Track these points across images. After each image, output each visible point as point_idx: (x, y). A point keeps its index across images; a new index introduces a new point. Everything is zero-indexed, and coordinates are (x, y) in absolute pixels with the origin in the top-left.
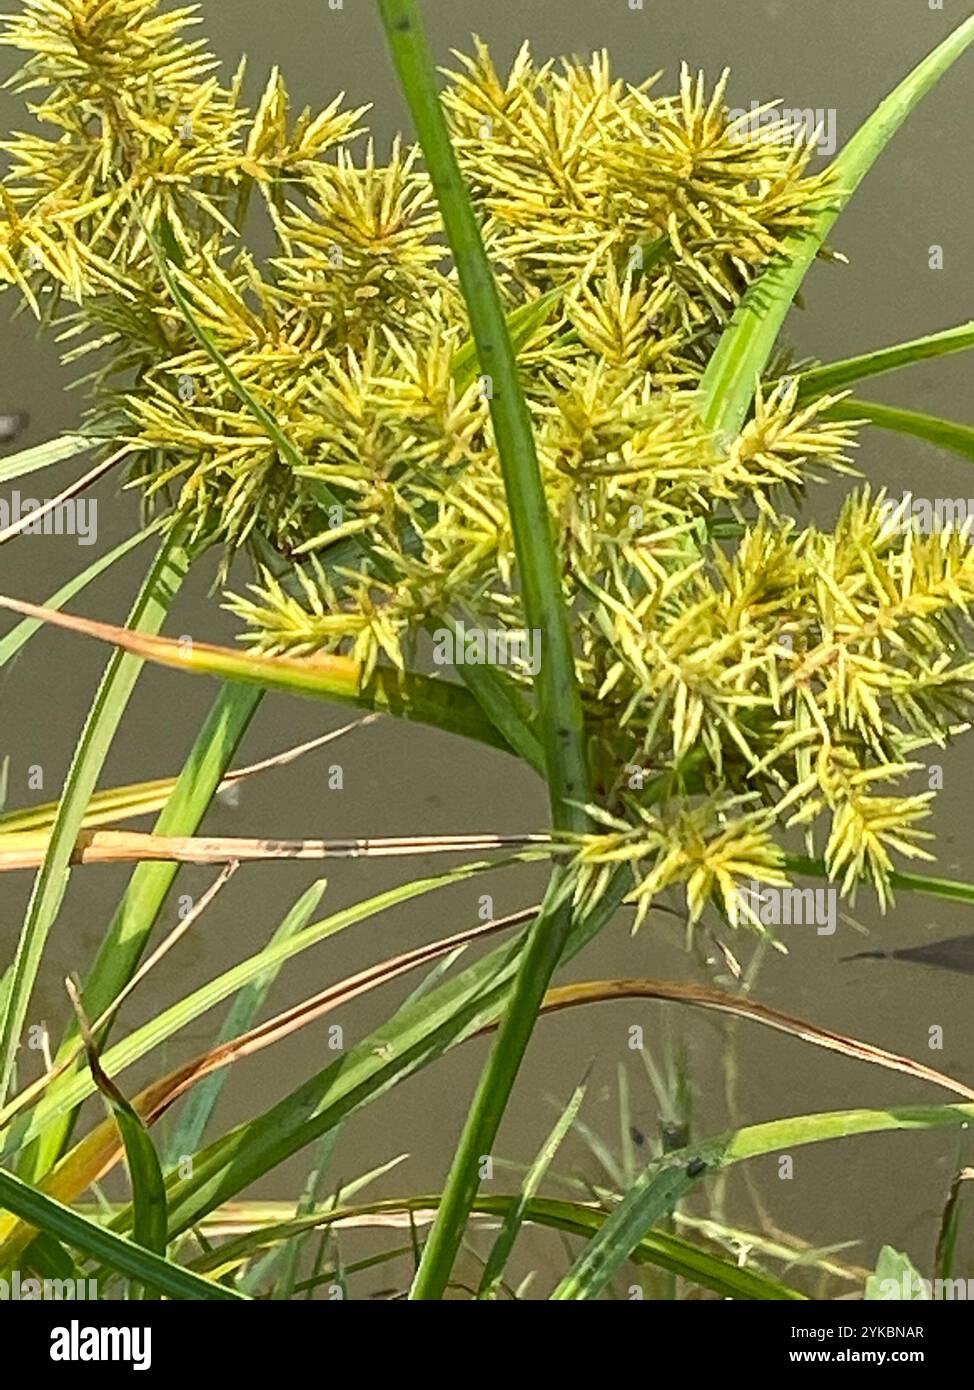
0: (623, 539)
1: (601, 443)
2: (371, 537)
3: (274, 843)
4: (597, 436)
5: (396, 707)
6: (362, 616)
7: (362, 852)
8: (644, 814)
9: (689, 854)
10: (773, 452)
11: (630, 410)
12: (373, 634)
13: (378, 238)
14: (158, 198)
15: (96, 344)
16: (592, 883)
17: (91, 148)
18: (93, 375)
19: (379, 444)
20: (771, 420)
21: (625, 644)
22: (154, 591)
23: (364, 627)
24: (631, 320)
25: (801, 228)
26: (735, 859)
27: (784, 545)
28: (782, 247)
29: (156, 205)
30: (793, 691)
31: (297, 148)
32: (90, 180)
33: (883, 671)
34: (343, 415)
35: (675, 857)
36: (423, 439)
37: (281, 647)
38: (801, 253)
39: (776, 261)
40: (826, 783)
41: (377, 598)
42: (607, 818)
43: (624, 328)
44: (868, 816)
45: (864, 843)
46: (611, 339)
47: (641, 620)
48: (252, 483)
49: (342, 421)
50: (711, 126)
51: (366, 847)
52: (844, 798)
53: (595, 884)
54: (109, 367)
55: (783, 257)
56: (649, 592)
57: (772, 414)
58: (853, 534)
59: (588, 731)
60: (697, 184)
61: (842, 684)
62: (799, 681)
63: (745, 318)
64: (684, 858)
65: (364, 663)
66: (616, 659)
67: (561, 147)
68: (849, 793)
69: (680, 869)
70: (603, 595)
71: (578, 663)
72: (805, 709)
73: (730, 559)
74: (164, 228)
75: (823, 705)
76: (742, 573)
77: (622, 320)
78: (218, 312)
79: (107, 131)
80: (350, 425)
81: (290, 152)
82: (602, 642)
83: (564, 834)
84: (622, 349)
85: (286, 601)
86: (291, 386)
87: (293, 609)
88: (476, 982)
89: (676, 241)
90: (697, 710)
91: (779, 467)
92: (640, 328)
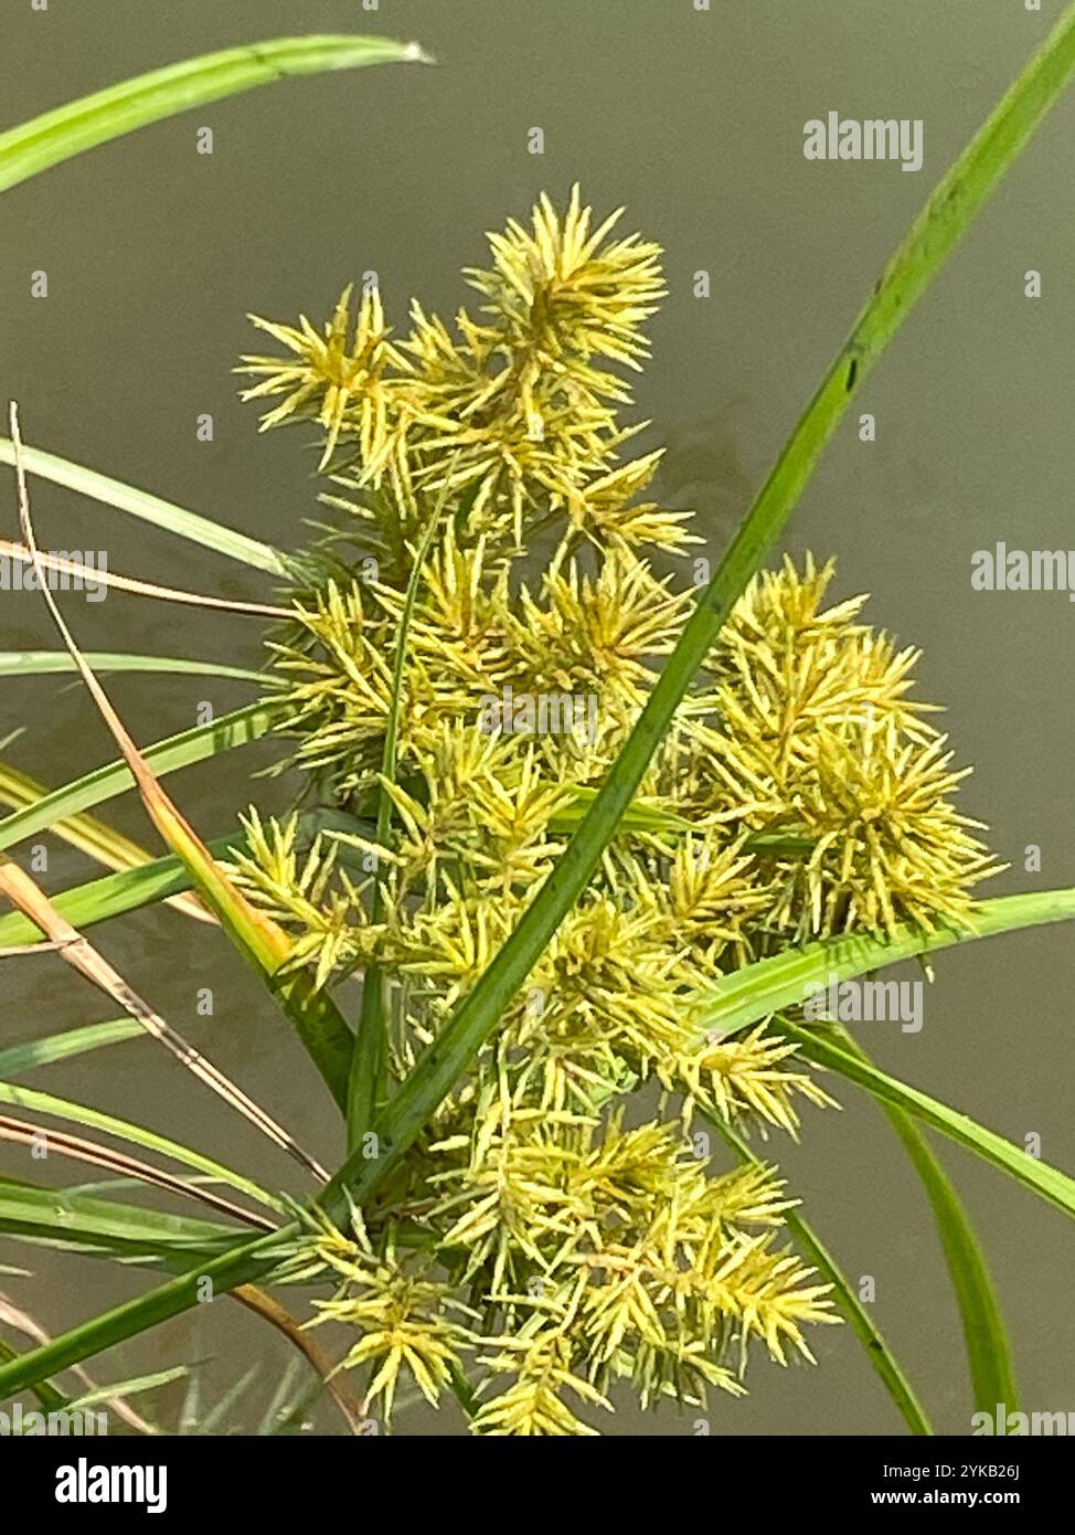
0: (556, 1050)
1: (601, 974)
2: (389, 873)
3: (131, 993)
4: (603, 967)
5: (291, 1007)
6: (327, 922)
7: (187, 1060)
8: (390, 1252)
9: (389, 1315)
10: (731, 1082)
11: (643, 971)
12: (323, 942)
13: (611, 649)
14: (488, 463)
15: (355, 509)
16: (306, 1264)
17: (479, 380)
18: (331, 529)
19: (457, 814)
20: (750, 1057)
21: (484, 1127)
22: (220, 731)
23: (319, 931)
24: (718, 893)
25: (921, 928)
26: (415, 1350)
27: (672, 1160)
28: (893, 928)
29: (481, 469)
30: (577, 1267)
31: (621, 524)
32: (455, 402)
33: (649, 1317)
34: (450, 771)
35: (376, 1308)
36: (486, 848)
37: (253, 884)
38: (904, 943)
39: (880, 937)
40: (533, 1356)
41: (351, 918)
42: (360, 1231)
43: (708, 894)
44: (541, 1408)
45: (519, 1424)
46: (692, 892)
47: (512, 1121)
48: (352, 735)
49: (447, 774)
50: (921, 799)
51: (194, 1060)
52: (537, 1379)
53: (305, 1268)
54: (346, 535)
55: (887, 936)
56: (538, 1108)
57: (755, 1053)
58: (734, 1190)
59: (407, 1155)
60: (871, 830)
61: (612, 1297)
62: (588, 1265)
63: (815, 955)
64: (380, 1315)
65: (295, 958)
66: (469, 1134)
67: (811, 702)
68: (545, 1378)
69: (371, 1318)
70: (504, 1078)
71: (448, 1100)
72: (571, 1287)
73: (622, 1131)
74: (473, 487)
75: (585, 1297)
76: (621, 1150)
77: (712, 886)
78: (452, 585)
79: (500, 381)
80: (449, 783)
81: (615, 520)
82: (472, 1108)
83: (320, 1212)
84: (694, 907)
85: (288, 855)
86: (449, 691)
87: (288, 866)
88: (175, 1233)
89: (817, 854)
90: (490, 1223)
91: (723, 1095)
92: (720, 905)
